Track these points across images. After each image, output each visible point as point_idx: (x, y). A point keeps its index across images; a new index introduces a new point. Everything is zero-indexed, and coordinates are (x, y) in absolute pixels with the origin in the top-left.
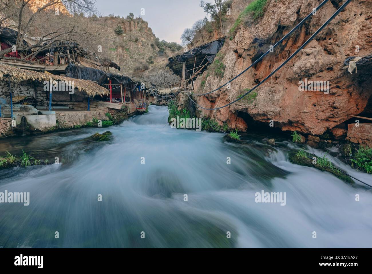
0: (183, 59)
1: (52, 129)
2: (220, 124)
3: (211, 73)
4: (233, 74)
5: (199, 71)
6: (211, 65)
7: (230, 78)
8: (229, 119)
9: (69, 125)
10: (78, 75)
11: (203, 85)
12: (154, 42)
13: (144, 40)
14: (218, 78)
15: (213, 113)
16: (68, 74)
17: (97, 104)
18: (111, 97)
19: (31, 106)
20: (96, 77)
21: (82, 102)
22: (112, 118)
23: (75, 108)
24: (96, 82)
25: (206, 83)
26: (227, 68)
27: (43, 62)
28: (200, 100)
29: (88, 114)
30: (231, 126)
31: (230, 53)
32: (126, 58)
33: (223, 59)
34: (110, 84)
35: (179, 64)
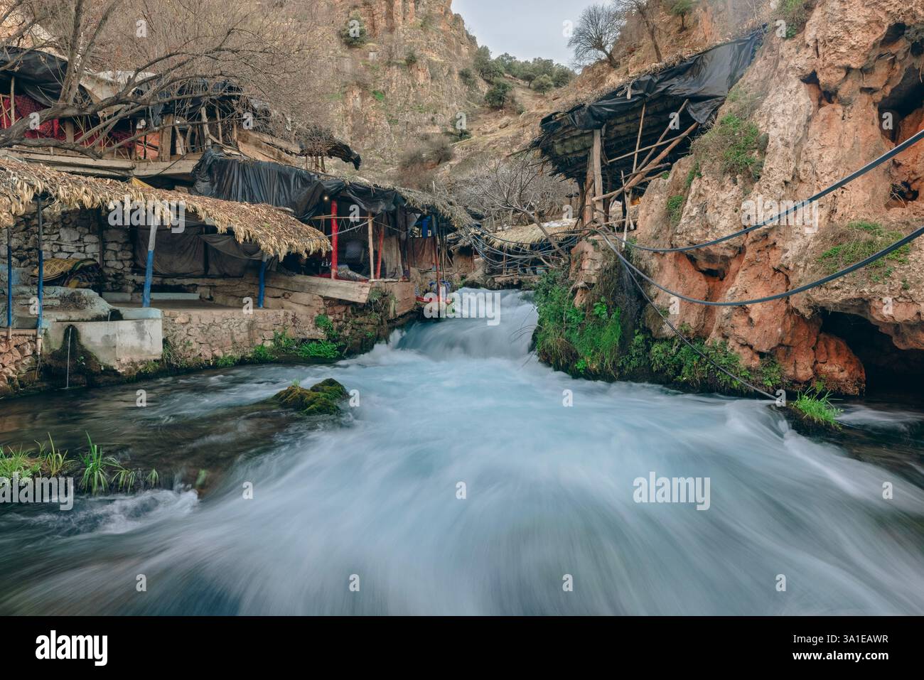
0: (595, 118)
1: (150, 369)
2: (746, 359)
3: (710, 167)
4: (801, 166)
5: (655, 161)
6: (704, 137)
7: (786, 183)
8: (787, 341)
9: (200, 355)
10: (233, 187)
11: (673, 210)
12: (472, 61)
13: (435, 58)
14: (735, 182)
15: (717, 316)
16: (202, 186)
17: (288, 283)
18: (334, 260)
19: (91, 293)
20: (290, 195)
21: (240, 276)
22: (334, 332)
23: (219, 299)
24: (288, 209)
25: (689, 204)
26: (775, 142)
27: (129, 150)
28: (661, 267)
29: (260, 319)
30: (793, 369)
31: (786, 85)
32: (375, 125)
33: (757, 112)
34: (333, 216)
35: (576, 137)
